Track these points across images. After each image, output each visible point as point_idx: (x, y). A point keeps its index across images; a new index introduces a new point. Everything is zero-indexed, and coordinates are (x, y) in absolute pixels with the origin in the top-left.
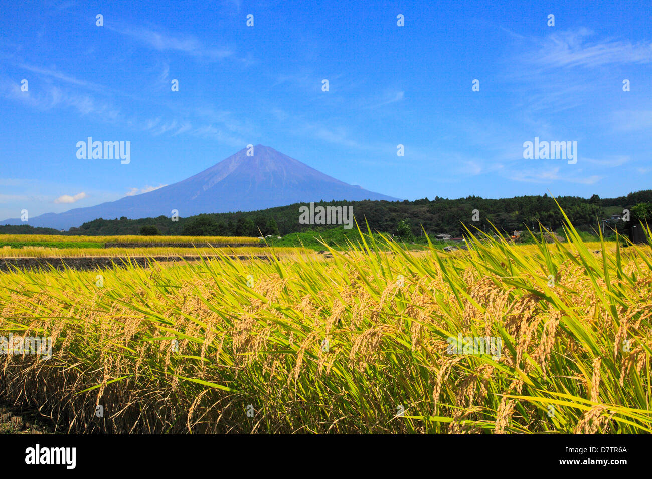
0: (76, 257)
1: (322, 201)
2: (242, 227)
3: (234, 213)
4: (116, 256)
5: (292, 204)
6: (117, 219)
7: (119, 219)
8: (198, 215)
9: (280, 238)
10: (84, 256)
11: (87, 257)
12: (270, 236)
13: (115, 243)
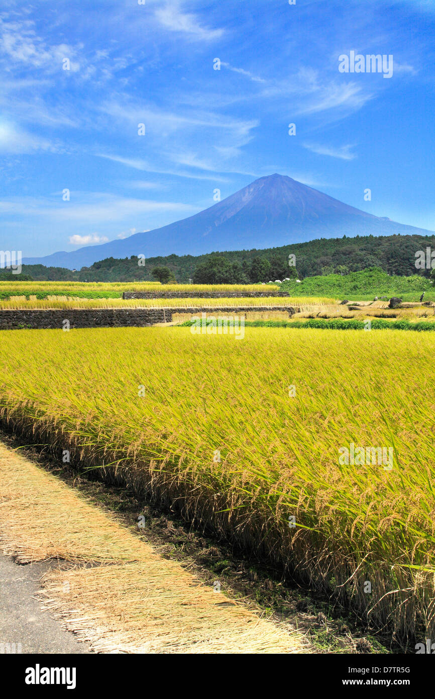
0: (98, 309)
1: (345, 236)
2: (258, 268)
3: (248, 251)
4: (136, 307)
5: (311, 241)
6: (127, 258)
7: (129, 258)
8: (210, 253)
9: (298, 281)
10: (106, 309)
11: (109, 309)
12: (288, 279)
13: (133, 292)
